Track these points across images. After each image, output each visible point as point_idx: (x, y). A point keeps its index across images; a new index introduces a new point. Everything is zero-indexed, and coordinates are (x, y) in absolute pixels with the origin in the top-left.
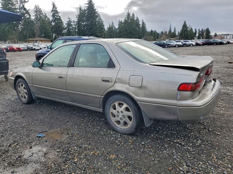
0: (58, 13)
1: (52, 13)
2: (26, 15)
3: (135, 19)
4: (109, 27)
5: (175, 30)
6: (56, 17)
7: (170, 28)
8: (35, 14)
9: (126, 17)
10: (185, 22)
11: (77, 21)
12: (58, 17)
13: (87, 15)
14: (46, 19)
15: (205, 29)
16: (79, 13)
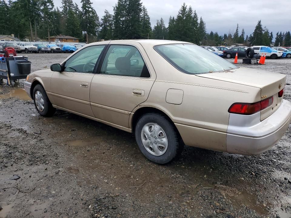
0: (91, 3)
1: (83, 3)
2: (48, 4)
3: (193, 15)
4: (156, 25)
5: (243, 33)
6: (87, 9)
7: (237, 29)
8: (64, 5)
9: (181, 12)
10: (260, 22)
11: (114, 15)
12: (90, 9)
13: (128, 8)
14: (77, 12)
15: (285, 33)
16: (117, 4)
